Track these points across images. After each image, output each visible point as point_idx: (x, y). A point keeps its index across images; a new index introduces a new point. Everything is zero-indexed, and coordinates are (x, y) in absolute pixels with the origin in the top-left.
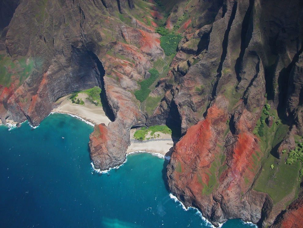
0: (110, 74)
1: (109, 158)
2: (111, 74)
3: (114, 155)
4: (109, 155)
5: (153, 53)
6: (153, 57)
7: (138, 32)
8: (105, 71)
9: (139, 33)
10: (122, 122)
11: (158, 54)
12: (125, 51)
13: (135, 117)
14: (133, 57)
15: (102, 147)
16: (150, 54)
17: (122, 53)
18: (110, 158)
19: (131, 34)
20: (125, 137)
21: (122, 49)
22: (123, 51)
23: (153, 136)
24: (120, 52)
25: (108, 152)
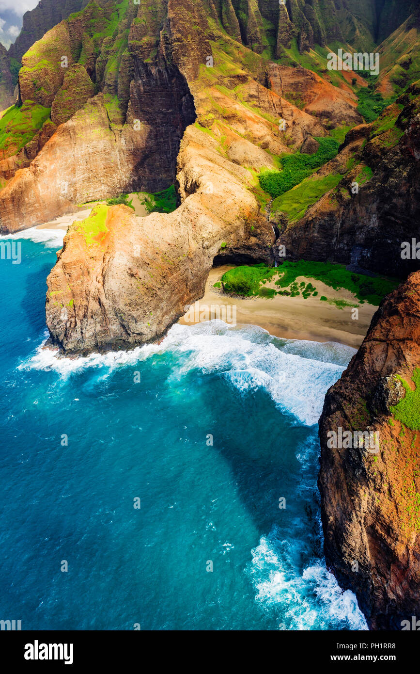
0: (208, 126)
1: (99, 311)
2: (210, 127)
3: (121, 306)
4: (100, 303)
5: (336, 112)
6: (336, 120)
7: (307, 75)
8: (196, 116)
9: (308, 77)
10: (192, 218)
11: (350, 117)
12: (262, 98)
13: (242, 223)
14: (280, 112)
15: (91, 271)
16: (329, 113)
17: (255, 103)
18: (104, 312)
19: (288, 80)
20: (189, 265)
21: (256, 94)
22: (259, 98)
23: (288, 289)
24: (250, 99)
25: (102, 290)
